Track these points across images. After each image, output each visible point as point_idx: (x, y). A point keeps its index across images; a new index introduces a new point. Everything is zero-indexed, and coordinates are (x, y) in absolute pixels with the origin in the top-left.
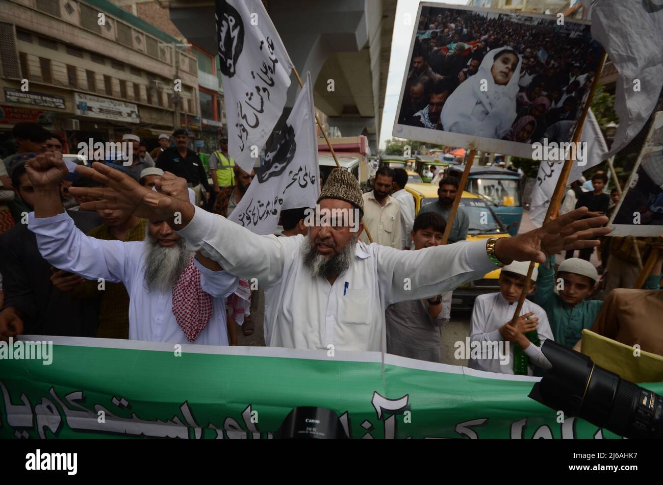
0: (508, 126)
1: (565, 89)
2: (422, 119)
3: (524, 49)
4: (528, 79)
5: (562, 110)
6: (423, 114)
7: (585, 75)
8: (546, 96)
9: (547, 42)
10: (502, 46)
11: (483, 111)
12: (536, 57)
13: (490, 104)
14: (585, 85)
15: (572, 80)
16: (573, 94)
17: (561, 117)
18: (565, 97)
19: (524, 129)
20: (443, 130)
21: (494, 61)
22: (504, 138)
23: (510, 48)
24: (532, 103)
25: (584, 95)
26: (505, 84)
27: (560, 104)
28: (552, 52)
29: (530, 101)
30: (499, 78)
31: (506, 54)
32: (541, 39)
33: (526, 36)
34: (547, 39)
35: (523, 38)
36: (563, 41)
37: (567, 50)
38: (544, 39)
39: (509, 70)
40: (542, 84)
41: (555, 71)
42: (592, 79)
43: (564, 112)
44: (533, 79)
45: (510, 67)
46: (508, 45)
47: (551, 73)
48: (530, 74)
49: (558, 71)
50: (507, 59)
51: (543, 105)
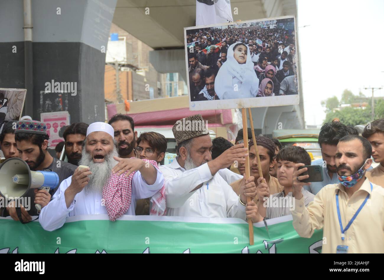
0: (256, 88)
1: (280, 58)
2: (205, 95)
3: (248, 41)
4: (257, 58)
5: (284, 70)
6: (204, 91)
7: (288, 47)
8: (270, 64)
9: (259, 34)
10: (235, 42)
11: (238, 82)
12: (256, 44)
13: (241, 76)
14: (290, 52)
15: (282, 51)
17: (285, 75)
18: (282, 62)
19: (267, 88)
20: (219, 99)
21: (234, 52)
22: (258, 96)
24: (264, 70)
25: (292, 58)
26: (245, 63)
27: (281, 67)
28: (263, 39)
29: (263, 69)
31: (239, 46)
32: (255, 34)
33: (246, 34)
34: (258, 33)
35: (245, 35)
36: (267, 32)
37: (271, 36)
38: (256, 33)
39: (244, 54)
40: (266, 58)
41: (270, 49)
42: (293, 48)
43: (286, 71)
44: (259, 56)
45: (244, 52)
46: (238, 41)
47: (268, 51)
48: (256, 54)
49: (271, 48)
50: (241, 48)
51: (272, 70)
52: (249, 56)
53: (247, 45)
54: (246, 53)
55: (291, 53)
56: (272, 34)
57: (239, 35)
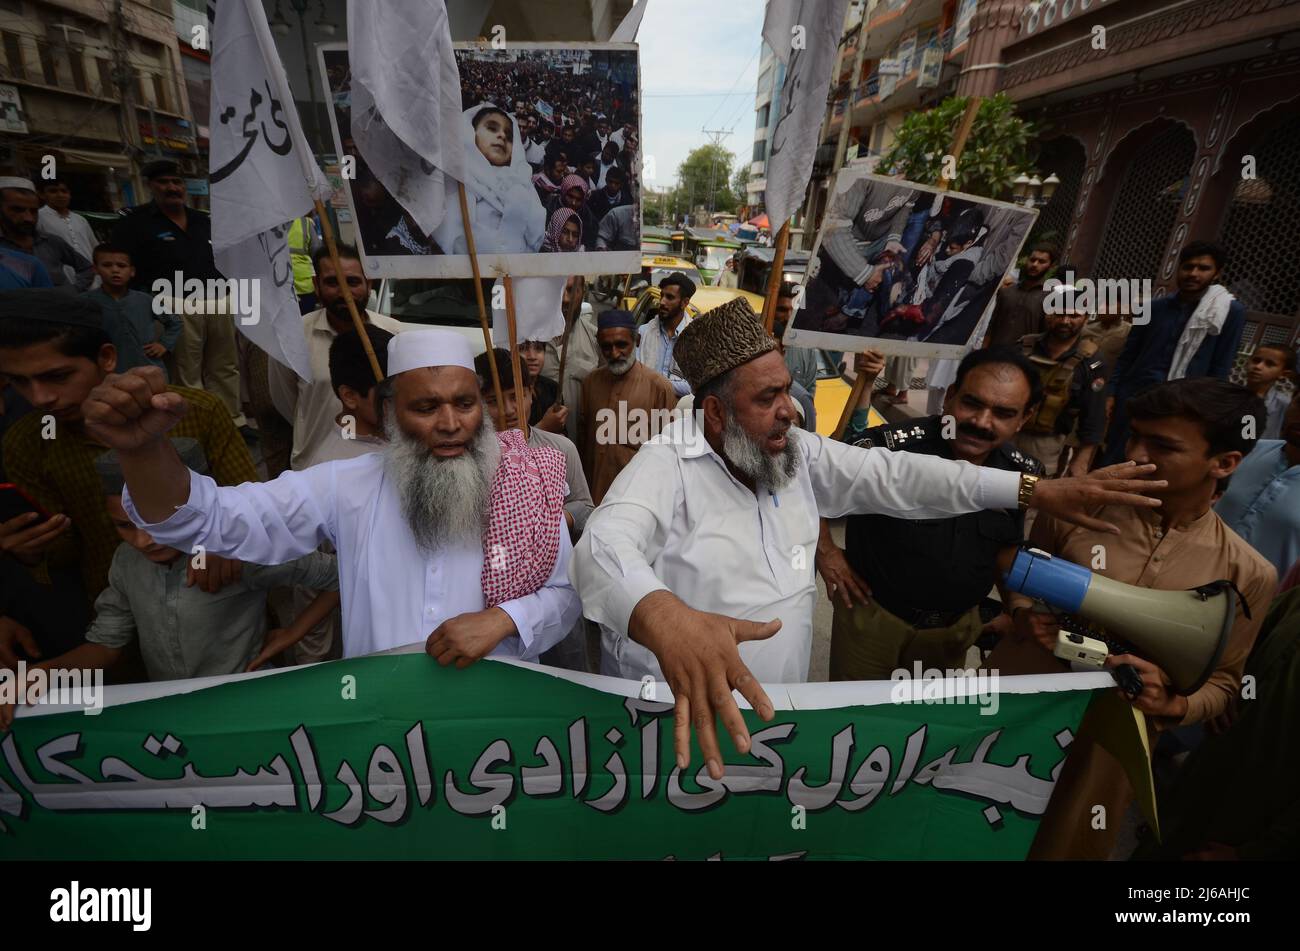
0: (540, 231)
1: (599, 157)
2: (403, 242)
3: (514, 103)
4: (539, 152)
5: (609, 190)
6: (400, 232)
7: (621, 131)
8: (576, 173)
9: (543, 87)
10: (477, 103)
11: (493, 212)
12: (536, 114)
13: (498, 199)
14: (626, 145)
15: (604, 142)
16: (615, 164)
17: (612, 202)
18: (604, 170)
19: (565, 231)
20: (443, 253)
21: (476, 130)
22: (543, 250)
23: (491, 105)
24: (559, 187)
25: (629, 163)
26: (508, 163)
27: (602, 183)
28: (556, 102)
29: (555, 184)
30: (495, 155)
31: (488, 115)
32: (532, 84)
33: (507, 81)
34: (542, 83)
35: (504, 85)
36: (567, 82)
37: (577, 95)
38: (536, 82)
39: (504, 140)
40: (563, 154)
41: (573, 132)
42: (633, 136)
43: (613, 194)
44: (546, 150)
45: (503, 134)
46: (485, 101)
47: (568, 135)
48: (538, 143)
49: (577, 130)
50: (494, 123)
51: (578, 188)
52: (517, 147)
53: (511, 115)
54: (509, 137)
55: (628, 147)
56: (578, 90)
57: (486, 84)
